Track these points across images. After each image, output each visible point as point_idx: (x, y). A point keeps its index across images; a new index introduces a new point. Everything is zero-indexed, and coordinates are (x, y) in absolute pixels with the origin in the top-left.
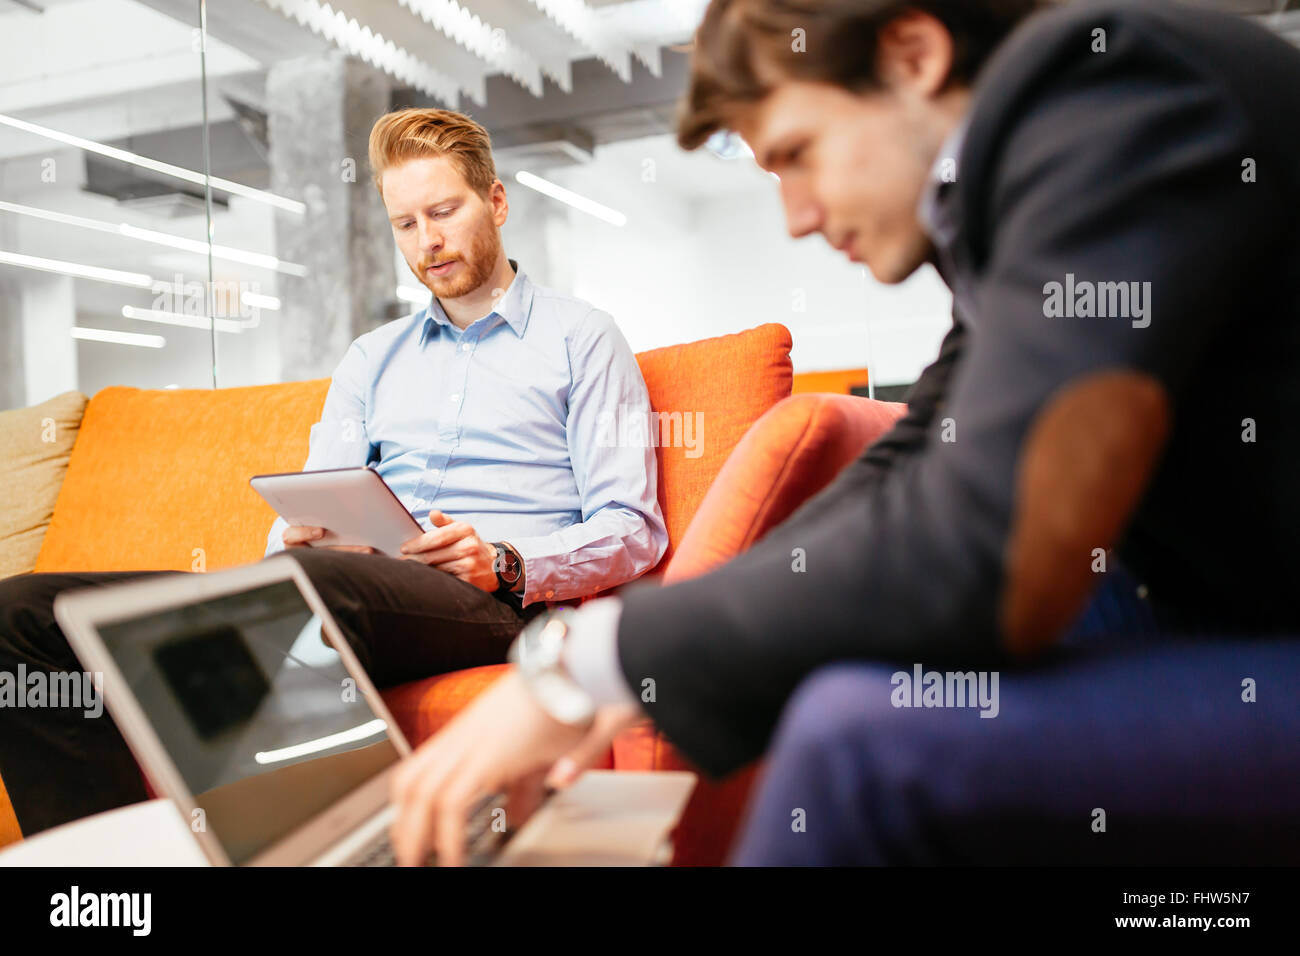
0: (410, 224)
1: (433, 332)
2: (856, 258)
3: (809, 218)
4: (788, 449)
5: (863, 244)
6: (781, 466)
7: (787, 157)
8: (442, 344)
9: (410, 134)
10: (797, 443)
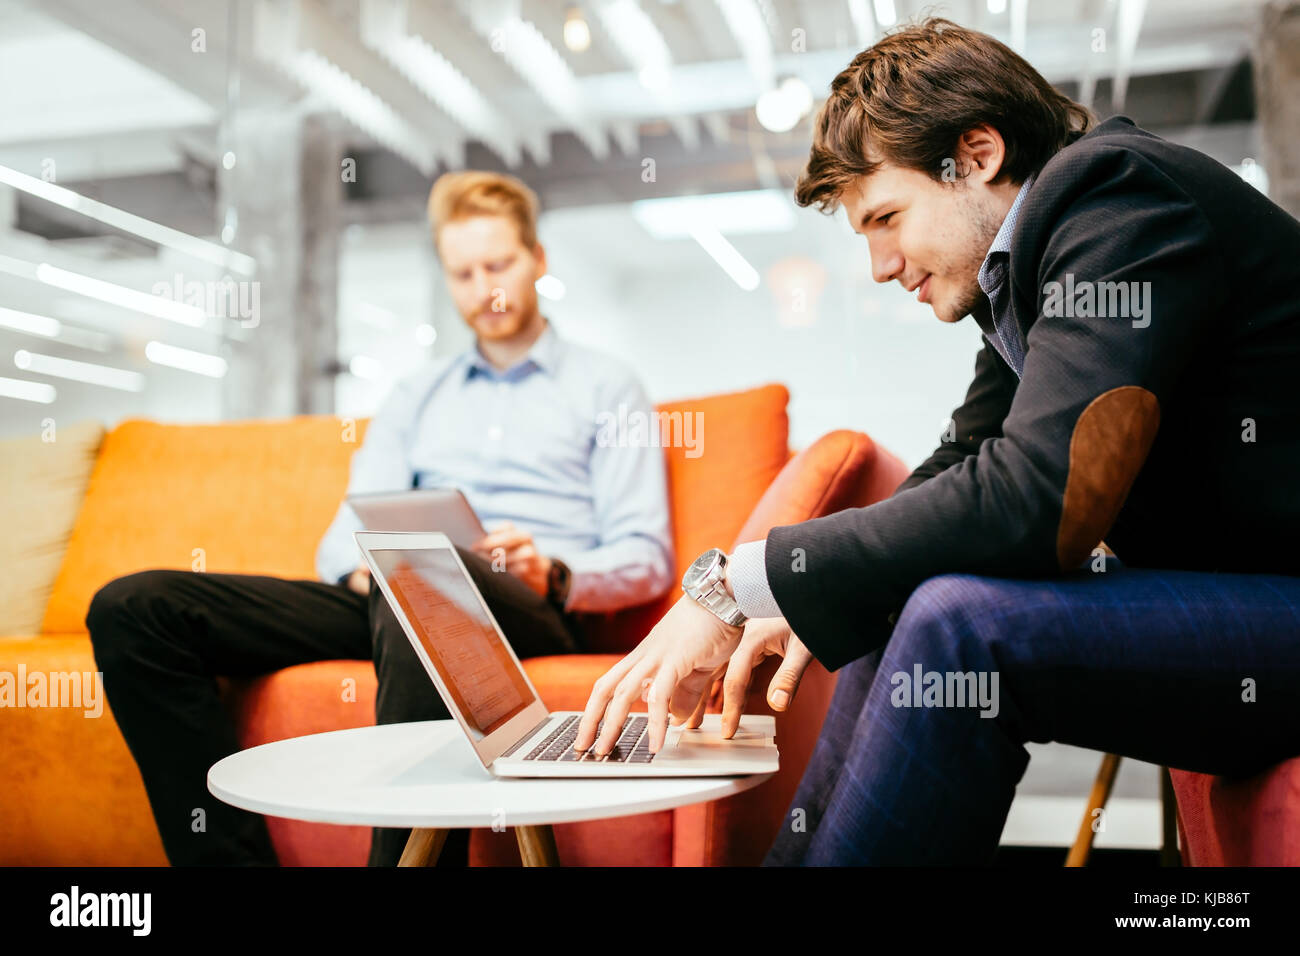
0: (466, 275)
1: (473, 373)
2: (926, 299)
3: (893, 265)
4: (834, 469)
5: (935, 283)
6: (828, 482)
7: (881, 220)
8: (480, 386)
9: (477, 198)
10: (842, 465)
